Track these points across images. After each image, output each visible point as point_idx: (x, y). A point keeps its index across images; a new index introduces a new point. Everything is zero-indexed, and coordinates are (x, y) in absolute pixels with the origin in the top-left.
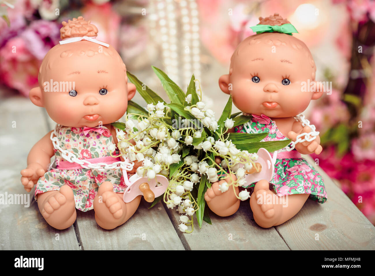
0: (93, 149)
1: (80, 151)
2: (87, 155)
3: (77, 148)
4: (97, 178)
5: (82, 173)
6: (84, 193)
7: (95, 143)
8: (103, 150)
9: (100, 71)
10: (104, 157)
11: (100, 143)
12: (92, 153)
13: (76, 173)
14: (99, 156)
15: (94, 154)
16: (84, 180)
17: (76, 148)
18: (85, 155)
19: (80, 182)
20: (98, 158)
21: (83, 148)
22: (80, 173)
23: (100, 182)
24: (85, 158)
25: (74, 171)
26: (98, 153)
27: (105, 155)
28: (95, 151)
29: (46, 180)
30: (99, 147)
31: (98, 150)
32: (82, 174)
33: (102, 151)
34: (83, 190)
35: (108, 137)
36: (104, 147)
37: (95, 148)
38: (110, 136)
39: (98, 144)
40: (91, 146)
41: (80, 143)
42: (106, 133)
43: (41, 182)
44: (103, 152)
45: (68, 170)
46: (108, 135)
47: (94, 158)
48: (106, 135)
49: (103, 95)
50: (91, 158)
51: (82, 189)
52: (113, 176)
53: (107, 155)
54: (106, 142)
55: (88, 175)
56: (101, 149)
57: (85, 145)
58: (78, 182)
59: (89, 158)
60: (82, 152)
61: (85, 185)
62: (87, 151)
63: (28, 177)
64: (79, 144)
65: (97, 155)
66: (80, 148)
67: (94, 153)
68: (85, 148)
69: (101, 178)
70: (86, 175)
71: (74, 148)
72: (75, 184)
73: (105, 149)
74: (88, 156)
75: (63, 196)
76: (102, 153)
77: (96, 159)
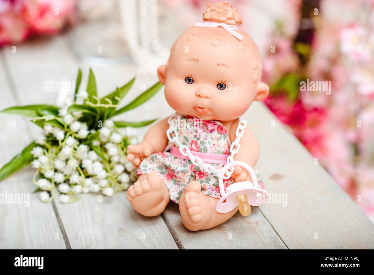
0: (203, 143)
1: (190, 141)
2: (195, 147)
3: (188, 137)
4: (198, 174)
5: (186, 164)
6: (182, 186)
7: (206, 137)
8: (213, 147)
9: (220, 64)
10: (212, 153)
11: (212, 138)
12: (200, 147)
13: (181, 162)
14: (207, 152)
15: (202, 149)
16: (184, 172)
17: (186, 136)
18: (194, 146)
19: (180, 173)
20: (205, 153)
21: (193, 139)
22: (185, 163)
23: (200, 178)
24: (193, 150)
25: (180, 160)
26: (206, 148)
27: (214, 153)
28: (205, 146)
29: (151, 161)
30: (209, 143)
31: (207, 145)
32: (185, 166)
33: (211, 147)
34: (182, 183)
35: (222, 134)
36: (215, 143)
37: (205, 142)
38: (225, 133)
39: (209, 139)
40: (202, 139)
41: (192, 133)
42: (221, 130)
43: (145, 162)
44: (213, 148)
45: (176, 158)
46: (223, 132)
47: (202, 152)
48: (220, 131)
49: (221, 89)
50: (199, 151)
51: (181, 181)
52: (214, 177)
53: (216, 152)
54: (218, 139)
55: (190, 168)
56: (212, 145)
57: (195, 136)
58: (178, 172)
59: (197, 151)
60: (192, 143)
61: (184, 178)
62: (196, 144)
63: (134, 153)
64: (190, 133)
65: (205, 150)
66: (191, 138)
67: (203, 147)
68: (195, 139)
69: (202, 175)
70: (188, 168)
71: (185, 136)
72: (175, 173)
73: (216, 146)
74: (197, 148)
75: (148, 184)
76: (211, 149)
77: (203, 153)
